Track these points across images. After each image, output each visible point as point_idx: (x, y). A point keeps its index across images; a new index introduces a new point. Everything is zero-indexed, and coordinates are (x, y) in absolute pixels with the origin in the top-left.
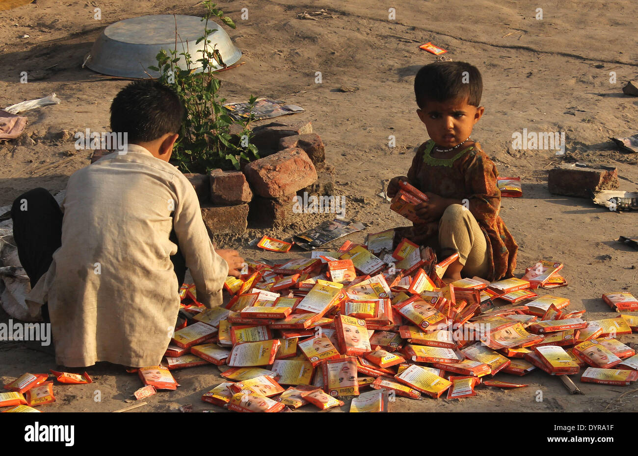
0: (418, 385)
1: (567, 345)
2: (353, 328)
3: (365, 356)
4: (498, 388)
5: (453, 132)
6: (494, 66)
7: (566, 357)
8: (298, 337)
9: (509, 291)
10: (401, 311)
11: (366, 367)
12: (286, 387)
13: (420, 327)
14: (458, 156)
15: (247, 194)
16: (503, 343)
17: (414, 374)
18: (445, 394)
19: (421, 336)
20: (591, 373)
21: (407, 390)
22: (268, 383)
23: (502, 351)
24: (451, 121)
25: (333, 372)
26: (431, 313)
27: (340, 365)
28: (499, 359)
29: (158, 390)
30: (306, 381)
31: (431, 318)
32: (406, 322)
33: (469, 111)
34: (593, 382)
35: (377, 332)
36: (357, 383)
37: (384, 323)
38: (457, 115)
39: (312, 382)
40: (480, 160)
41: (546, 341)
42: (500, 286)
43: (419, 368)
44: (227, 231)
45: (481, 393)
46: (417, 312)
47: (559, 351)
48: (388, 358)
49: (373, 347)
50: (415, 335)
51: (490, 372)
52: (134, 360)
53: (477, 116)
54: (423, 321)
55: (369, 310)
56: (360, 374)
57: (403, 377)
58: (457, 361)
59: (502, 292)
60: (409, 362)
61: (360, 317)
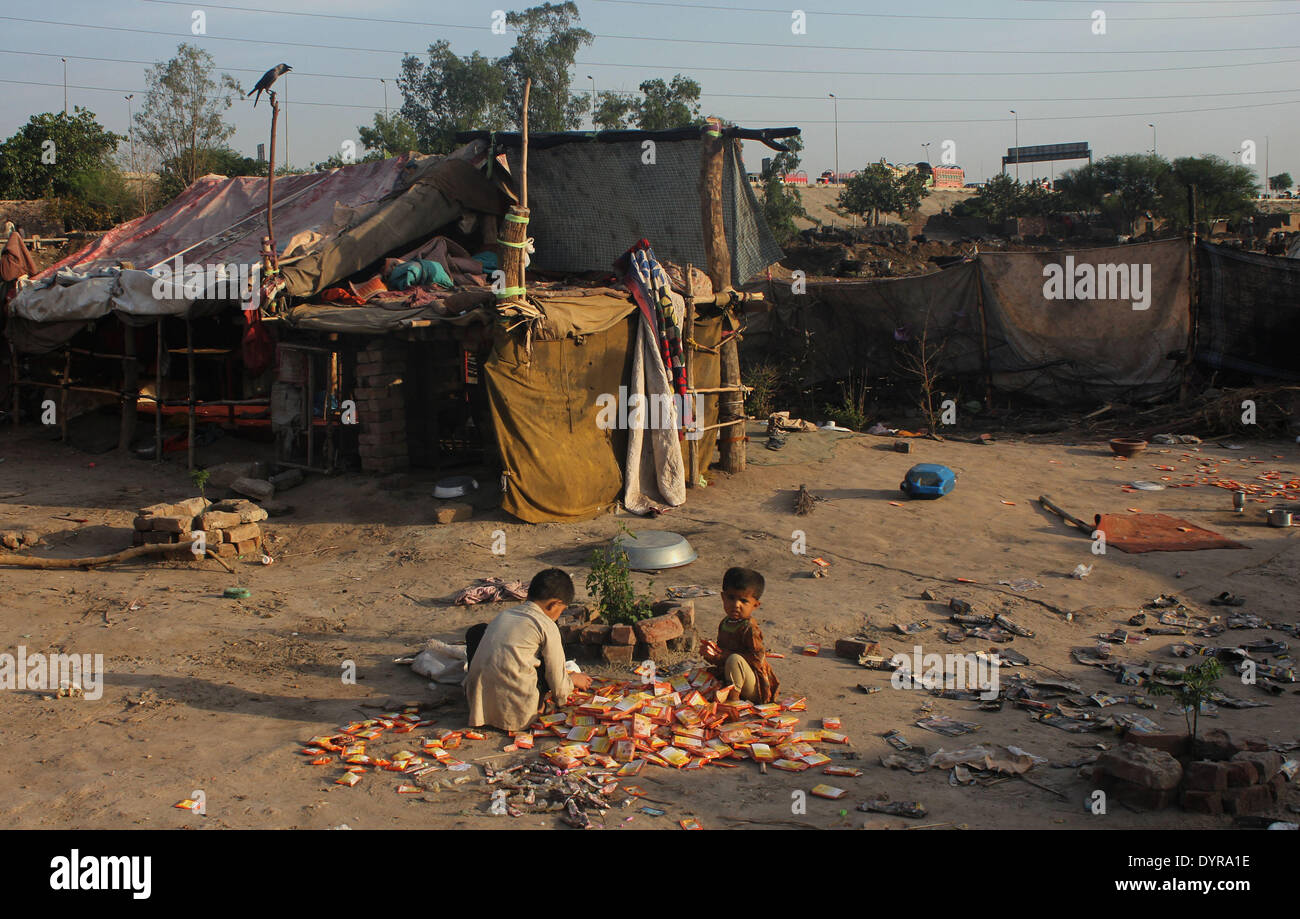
0: (668, 759)
1: (772, 745)
2: (642, 722)
3: (645, 739)
4: (718, 766)
5: (739, 610)
6: (853, 575)
7: (767, 751)
8: (609, 724)
9: (765, 711)
10: (677, 715)
11: (643, 745)
12: (592, 753)
13: (684, 726)
14: (739, 626)
15: (632, 639)
16: (733, 740)
17: (669, 753)
18: (684, 766)
19: (683, 731)
20: (780, 763)
21: (661, 761)
22: (581, 749)
23: (730, 744)
24: (739, 603)
25: (620, 746)
26: (693, 718)
27: (625, 743)
28: (727, 749)
29: (520, 748)
30: (606, 751)
31: (692, 720)
32: (678, 722)
33: (752, 601)
34: (779, 768)
35: (660, 726)
36: (632, 755)
37: (664, 721)
38: (744, 601)
39: (609, 752)
40: (750, 629)
41: (761, 741)
42: (760, 707)
43: (674, 749)
44: (619, 661)
45: (707, 768)
46: (685, 716)
47: (767, 747)
48: (657, 741)
49: (652, 734)
50: (680, 730)
51: (718, 756)
52: (505, 725)
53: (755, 606)
54: (687, 722)
55: (655, 713)
56: (637, 750)
57: (662, 754)
58: (700, 748)
59: (760, 711)
60: (670, 745)
61: (648, 716)
